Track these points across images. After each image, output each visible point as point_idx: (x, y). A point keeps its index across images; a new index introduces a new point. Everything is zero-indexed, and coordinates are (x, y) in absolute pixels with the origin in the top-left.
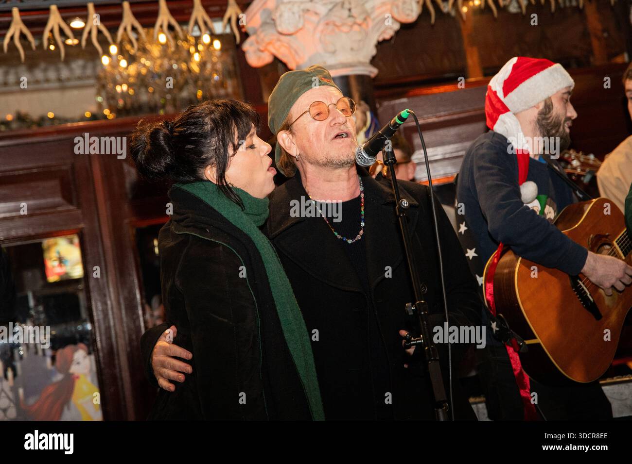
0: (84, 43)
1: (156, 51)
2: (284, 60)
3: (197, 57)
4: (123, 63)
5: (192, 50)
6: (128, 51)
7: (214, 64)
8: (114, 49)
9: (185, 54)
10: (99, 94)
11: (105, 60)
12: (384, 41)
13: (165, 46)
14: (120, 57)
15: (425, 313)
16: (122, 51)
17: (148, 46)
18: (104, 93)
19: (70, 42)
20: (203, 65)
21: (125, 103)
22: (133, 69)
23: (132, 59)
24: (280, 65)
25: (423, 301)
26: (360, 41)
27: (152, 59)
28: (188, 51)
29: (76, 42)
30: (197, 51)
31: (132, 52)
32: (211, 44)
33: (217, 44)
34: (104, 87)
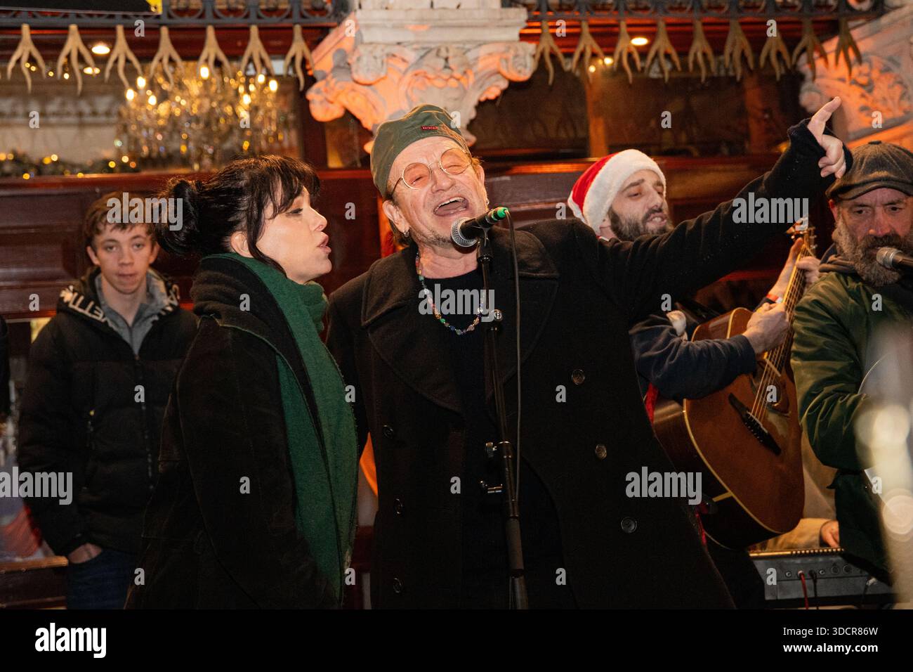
0: (107, 75)
1: (195, 88)
2: (358, 115)
3: (246, 100)
4: (152, 100)
5: (241, 89)
6: (159, 85)
7: (268, 111)
8: (141, 82)
9: (232, 93)
10: (118, 137)
11: (130, 95)
12: (487, 101)
13: (207, 83)
14: (149, 92)
15: (508, 458)
16: (152, 85)
17: (186, 82)
18: (125, 137)
19: (89, 71)
20: (253, 110)
21: (151, 151)
22: (163, 109)
23: (164, 97)
24: (352, 121)
25: (507, 442)
26: (456, 99)
27: (188, 98)
28: (237, 90)
29: (97, 71)
30: (248, 91)
31: (165, 86)
32: (266, 84)
33: (274, 85)
34: (125, 128)
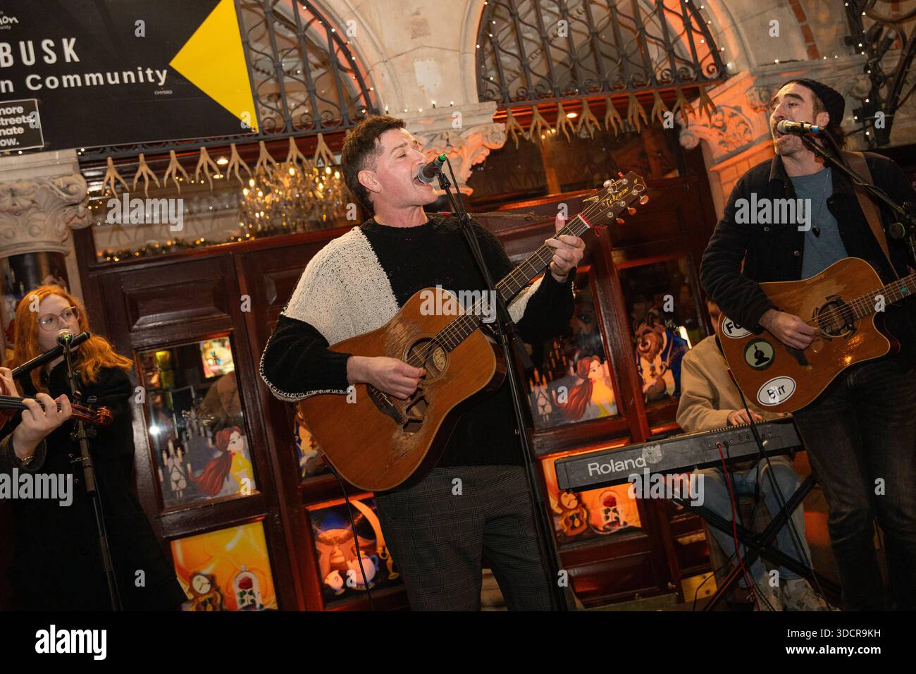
0: (228, 177)
1: (287, 182)
3: (321, 187)
4: (260, 194)
5: (317, 180)
6: (264, 183)
7: (335, 191)
8: (252, 183)
9: (311, 183)
10: (241, 220)
11: (246, 192)
12: (478, 165)
13: (295, 177)
14: (258, 189)
16: (258, 184)
17: (281, 179)
18: (245, 220)
19: (217, 177)
20: (326, 191)
21: (263, 228)
22: (268, 199)
23: (267, 191)
27: (284, 189)
28: (314, 181)
29: (222, 176)
30: (321, 181)
31: (268, 184)
32: (333, 174)
33: (337, 175)
34: (245, 213)
